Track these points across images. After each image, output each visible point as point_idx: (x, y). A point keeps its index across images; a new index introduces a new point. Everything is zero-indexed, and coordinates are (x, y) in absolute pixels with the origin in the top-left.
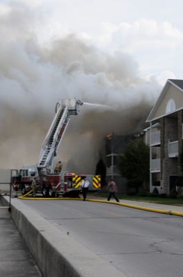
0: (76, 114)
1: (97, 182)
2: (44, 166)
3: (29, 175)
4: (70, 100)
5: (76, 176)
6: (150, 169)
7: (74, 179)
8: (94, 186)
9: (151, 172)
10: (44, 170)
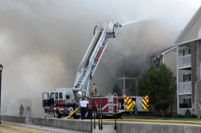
0: (115, 37)
1: (146, 103)
2: (79, 88)
3: (64, 98)
4: (108, 23)
5: (128, 98)
6: (177, 92)
7: (126, 101)
8: (143, 108)
9: (178, 94)
10: (80, 93)
